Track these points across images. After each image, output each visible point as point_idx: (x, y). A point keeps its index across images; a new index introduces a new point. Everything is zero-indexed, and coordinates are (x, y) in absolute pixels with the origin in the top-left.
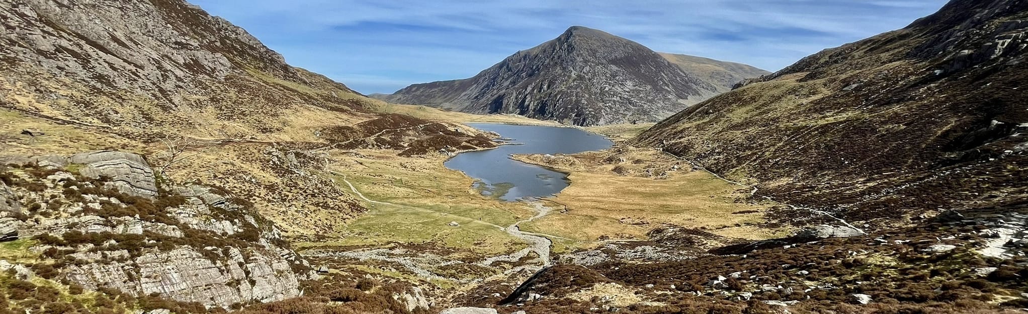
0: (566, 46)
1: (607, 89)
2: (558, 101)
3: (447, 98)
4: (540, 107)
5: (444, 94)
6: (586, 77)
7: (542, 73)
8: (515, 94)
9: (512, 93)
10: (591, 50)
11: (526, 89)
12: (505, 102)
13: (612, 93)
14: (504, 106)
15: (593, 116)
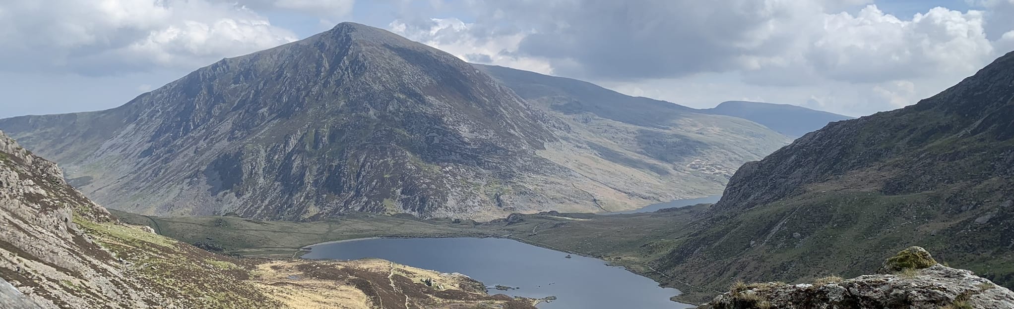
0: (347, 62)
1: (436, 141)
2: (363, 165)
3: (64, 154)
4: (327, 179)
5: (53, 146)
6: (397, 119)
7: (310, 111)
8: (263, 153)
9: (258, 152)
10: (392, 70)
11: (286, 144)
12: (246, 168)
13: (447, 148)
14: (245, 176)
15: (437, 193)
